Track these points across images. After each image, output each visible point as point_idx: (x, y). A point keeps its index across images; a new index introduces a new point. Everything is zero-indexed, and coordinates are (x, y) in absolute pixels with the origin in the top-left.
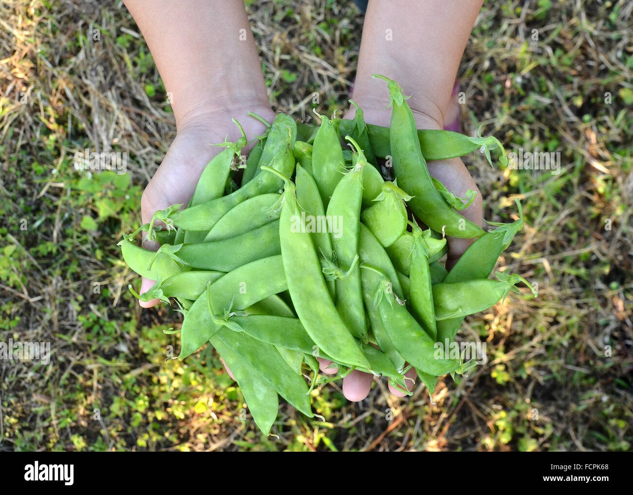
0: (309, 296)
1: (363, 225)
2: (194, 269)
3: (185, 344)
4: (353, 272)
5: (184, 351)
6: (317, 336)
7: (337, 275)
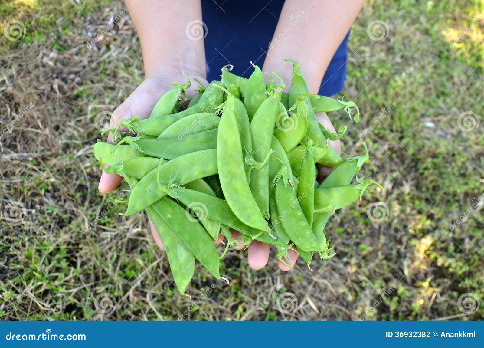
0: (232, 176)
1: (275, 138)
2: (146, 156)
3: (131, 205)
4: (266, 165)
5: (129, 210)
6: (234, 206)
7: (253, 165)
